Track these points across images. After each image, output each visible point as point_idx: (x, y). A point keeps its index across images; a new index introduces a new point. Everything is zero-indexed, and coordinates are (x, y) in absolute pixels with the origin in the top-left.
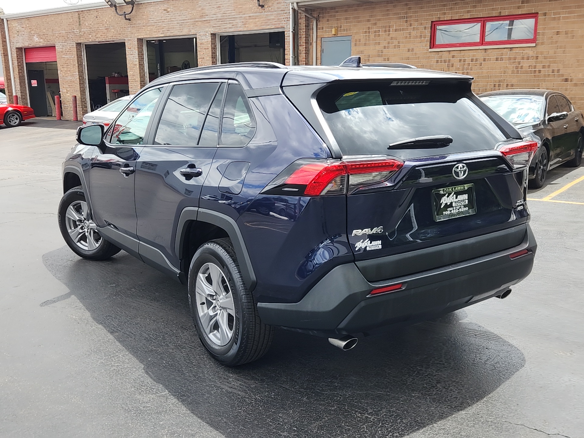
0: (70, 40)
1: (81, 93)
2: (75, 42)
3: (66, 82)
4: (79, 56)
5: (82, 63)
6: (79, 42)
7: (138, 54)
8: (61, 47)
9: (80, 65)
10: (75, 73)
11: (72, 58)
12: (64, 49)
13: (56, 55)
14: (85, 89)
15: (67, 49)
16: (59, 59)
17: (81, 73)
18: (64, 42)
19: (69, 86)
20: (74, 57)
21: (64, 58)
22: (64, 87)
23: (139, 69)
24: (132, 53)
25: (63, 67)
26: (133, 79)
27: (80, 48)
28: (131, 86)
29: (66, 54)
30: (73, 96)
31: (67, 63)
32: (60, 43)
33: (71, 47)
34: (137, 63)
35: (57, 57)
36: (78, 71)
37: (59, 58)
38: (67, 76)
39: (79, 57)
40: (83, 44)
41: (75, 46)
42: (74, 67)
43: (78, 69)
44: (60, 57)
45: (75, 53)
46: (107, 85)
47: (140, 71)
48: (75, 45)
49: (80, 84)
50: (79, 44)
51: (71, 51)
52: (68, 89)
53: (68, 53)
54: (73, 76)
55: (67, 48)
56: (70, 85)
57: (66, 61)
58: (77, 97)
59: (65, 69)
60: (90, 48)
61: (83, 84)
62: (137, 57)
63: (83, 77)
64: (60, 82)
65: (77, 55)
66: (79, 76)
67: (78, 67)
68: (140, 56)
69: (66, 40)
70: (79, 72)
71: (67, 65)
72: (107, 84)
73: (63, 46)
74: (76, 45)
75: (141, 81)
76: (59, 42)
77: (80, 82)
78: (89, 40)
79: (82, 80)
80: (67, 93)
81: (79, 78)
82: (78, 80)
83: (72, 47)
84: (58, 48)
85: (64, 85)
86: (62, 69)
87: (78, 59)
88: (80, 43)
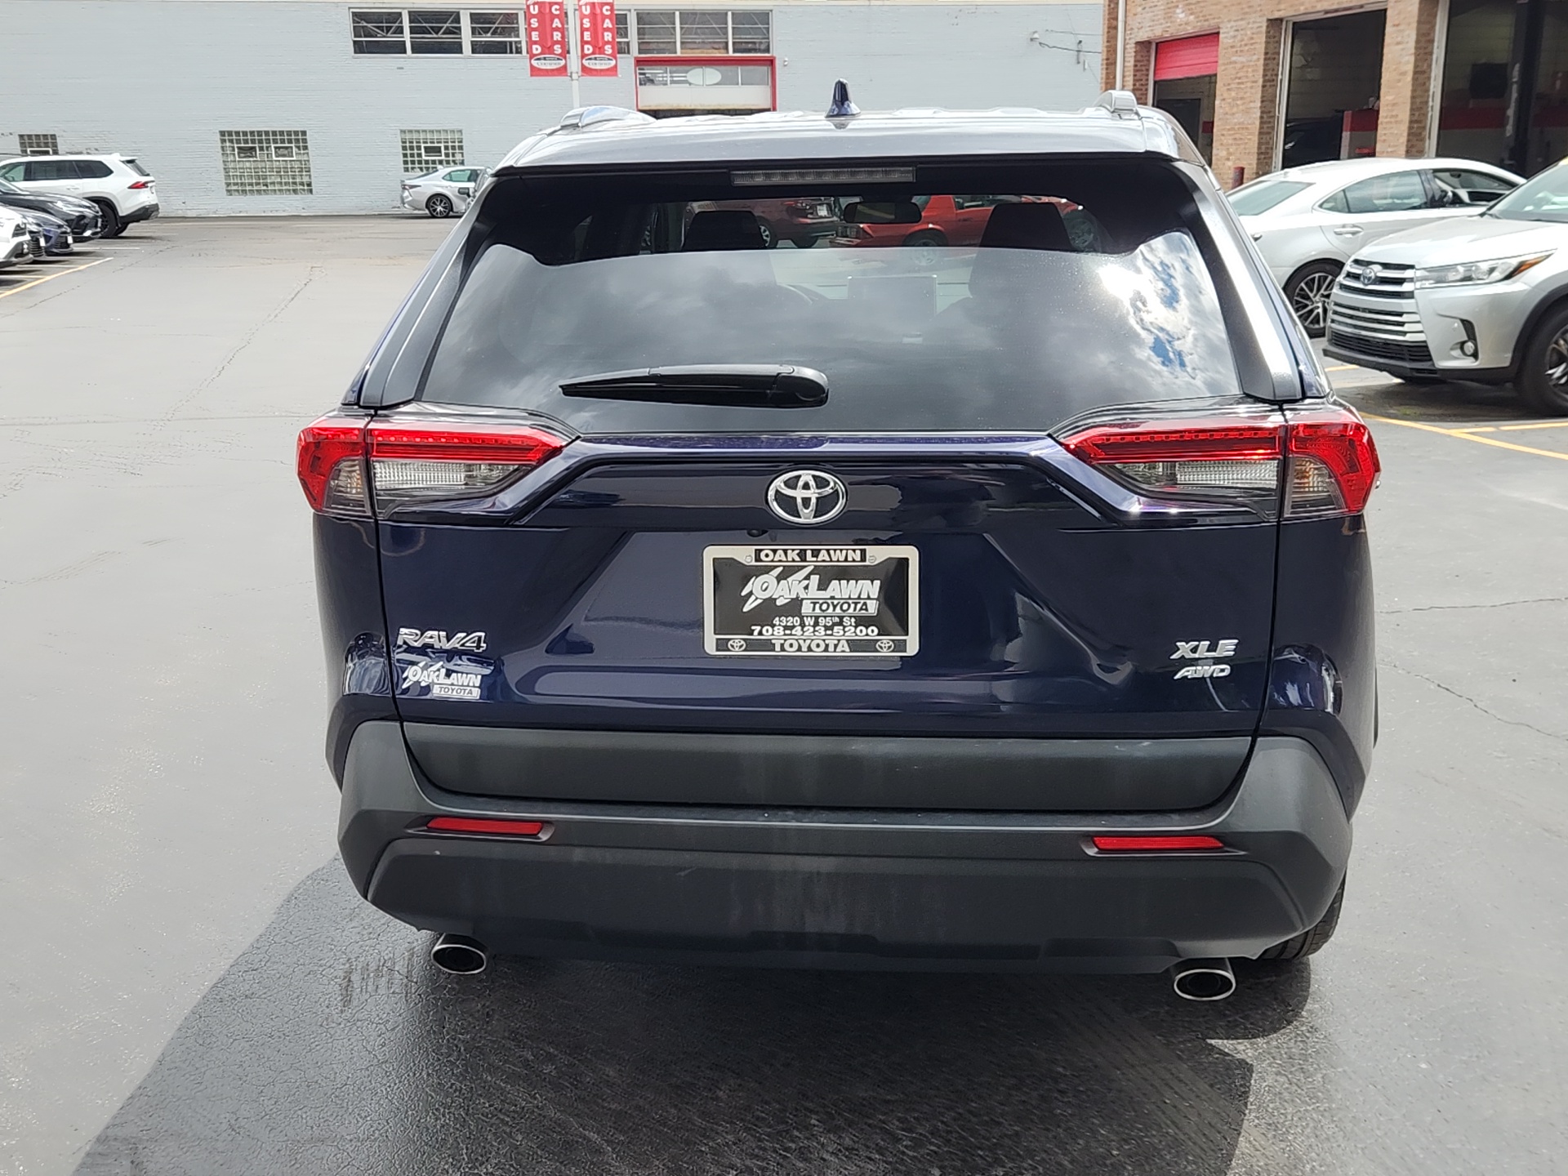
0: (1255, 12)
1: (1258, 159)
2: (1265, 19)
3: (1229, 130)
4: (1271, 57)
5: (1277, 75)
6: (1277, 15)
7: (1418, 42)
8: (1232, 33)
9: (1270, 80)
10: (1252, 105)
11: (1252, 63)
12: (1239, 38)
13: (1217, 56)
14: (1272, 149)
15: (1246, 38)
16: (1223, 68)
17: (1268, 102)
18: (1242, 19)
19: (1235, 139)
20: (1258, 59)
21: (1235, 62)
22: (1222, 144)
23: (1413, 85)
24: (1399, 39)
25: (1228, 90)
26: (1392, 116)
27: (1277, 34)
28: (1384, 137)
29: (1241, 51)
30: (1236, 168)
31: (1240, 78)
32: (1232, 23)
33: (1254, 31)
34: (1410, 68)
35: (1220, 62)
36: (1263, 97)
37: (1224, 64)
38: (1233, 114)
39: (1269, 59)
40: (1287, 22)
41: (1264, 29)
42: (1252, 87)
43: (1263, 91)
44: (1226, 62)
45: (1261, 48)
46: (1346, 135)
47: (1414, 91)
48: (1265, 24)
49: (1260, 133)
50: (1275, 23)
51: (1252, 44)
52: (1231, 150)
53: (1247, 48)
54: (1247, 111)
55: (1246, 35)
56: (1237, 136)
57: (1237, 73)
58: (1246, 171)
59: (1233, 94)
60: (1305, 30)
61: (1269, 133)
62: (1413, 51)
63: (1272, 114)
64: (1215, 130)
65: (1266, 53)
66: (1262, 112)
67: (1264, 86)
68: (1420, 48)
69: (1246, 13)
70: (1262, 102)
71: (1239, 83)
72: (1346, 131)
73: (1237, 30)
74: (1268, 27)
75: (1411, 122)
76: (1229, 21)
77: (1261, 128)
78: (1299, 10)
79: (1270, 122)
80: (1228, 159)
81: (1261, 117)
82: (1258, 123)
83: (1258, 33)
84: (1226, 37)
85: (1223, 138)
86: (1226, 95)
87: (1265, 65)
88: (1281, 20)
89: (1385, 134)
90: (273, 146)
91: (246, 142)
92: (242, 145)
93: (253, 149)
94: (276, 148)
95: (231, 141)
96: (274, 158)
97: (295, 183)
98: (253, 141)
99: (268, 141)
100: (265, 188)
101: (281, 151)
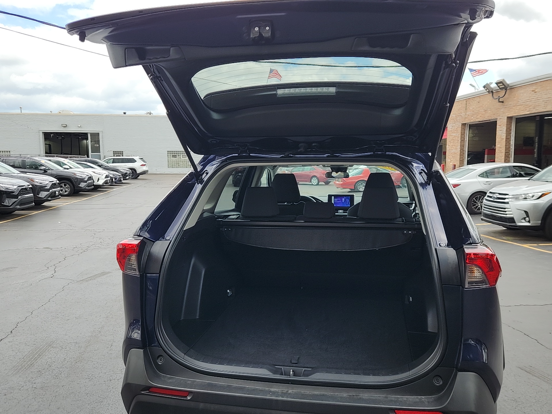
0: (458, 122)
1: (460, 162)
2: (461, 123)
3: (451, 154)
4: (463, 134)
5: (465, 139)
6: (464, 122)
7: (506, 130)
8: (451, 127)
9: (463, 140)
10: (457, 147)
11: (457, 136)
12: (453, 129)
13: (447, 134)
14: (464, 159)
15: (455, 129)
16: (449, 137)
17: (462, 146)
18: (454, 124)
19: (453, 157)
20: (459, 135)
21: (452, 135)
22: (449, 158)
23: (506, 142)
24: (501, 129)
25: (450, 143)
26: (499, 151)
27: (464, 128)
28: (497, 157)
29: (454, 132)
30: (453, 165)
31: (454, 140)
32: (451, 125)
33: (458, 127)
34: (504, 137)
35: (448, 135)
36: (461, 145)
37: (449, 136)
38: (452, 150)
39: (462, 134)
40: (467, 124)
41: (460, 126)
42: (457, 142)
43: (461, 144)
44: (450, 135)
45: (460, 131)
46: (486, 156)
47: (506, 144)
48: (461, 125)
49: (460, 155)
50: (464, 125)
51: (457, 130)
52: (452, 160)
53: (455, 131)
54: (456, 149)
55: (455, 128)
56: (453, 156)
57: (453, 138)
58: (456, 166)
59: (452, 144)
60: (472, 126)
61: (463, 155)
62: (505, 133)
63: (463, 150)
64: (447, 154)
65: (461, 133)
66: (461, 149)
67: (461, 142)
68: (507, 132)
69: (455, 122)
70: (461, 146)
71: (454, 141)
72: (486, 155)
73: (453, 127)
74: (461, 126)
75: (505, 153)
76: (450, 124)
77: (460, 154)
78: (471, 121)
79: (463, 152)
80: (451, 162)
81: (460, 151)
82: (459, 152)
83: (459, 127)
84: (449, 128)
85: (449, 156)
86: (450, 144)
87: (461, 136)
88: (465, 124)
89: (498, 156)
90: (181, 155)
91: (174, 154)
92: (173, 155)
93: (176, 156)
94: (182, 155)
95: (170, 153)
96: (182, 158)
97: (187, 165)
98: (176, 154)
99: (180, 154)
100: (178, 166)
101: (184, 156)
